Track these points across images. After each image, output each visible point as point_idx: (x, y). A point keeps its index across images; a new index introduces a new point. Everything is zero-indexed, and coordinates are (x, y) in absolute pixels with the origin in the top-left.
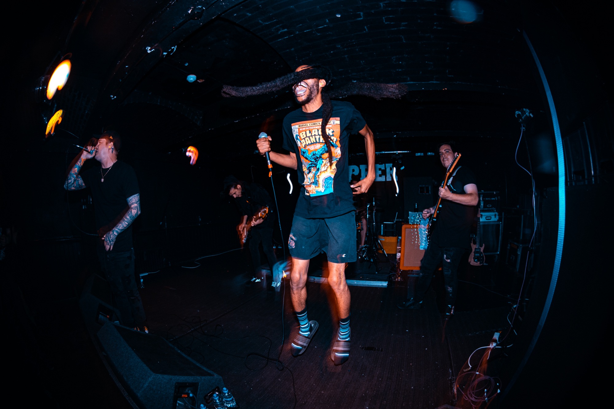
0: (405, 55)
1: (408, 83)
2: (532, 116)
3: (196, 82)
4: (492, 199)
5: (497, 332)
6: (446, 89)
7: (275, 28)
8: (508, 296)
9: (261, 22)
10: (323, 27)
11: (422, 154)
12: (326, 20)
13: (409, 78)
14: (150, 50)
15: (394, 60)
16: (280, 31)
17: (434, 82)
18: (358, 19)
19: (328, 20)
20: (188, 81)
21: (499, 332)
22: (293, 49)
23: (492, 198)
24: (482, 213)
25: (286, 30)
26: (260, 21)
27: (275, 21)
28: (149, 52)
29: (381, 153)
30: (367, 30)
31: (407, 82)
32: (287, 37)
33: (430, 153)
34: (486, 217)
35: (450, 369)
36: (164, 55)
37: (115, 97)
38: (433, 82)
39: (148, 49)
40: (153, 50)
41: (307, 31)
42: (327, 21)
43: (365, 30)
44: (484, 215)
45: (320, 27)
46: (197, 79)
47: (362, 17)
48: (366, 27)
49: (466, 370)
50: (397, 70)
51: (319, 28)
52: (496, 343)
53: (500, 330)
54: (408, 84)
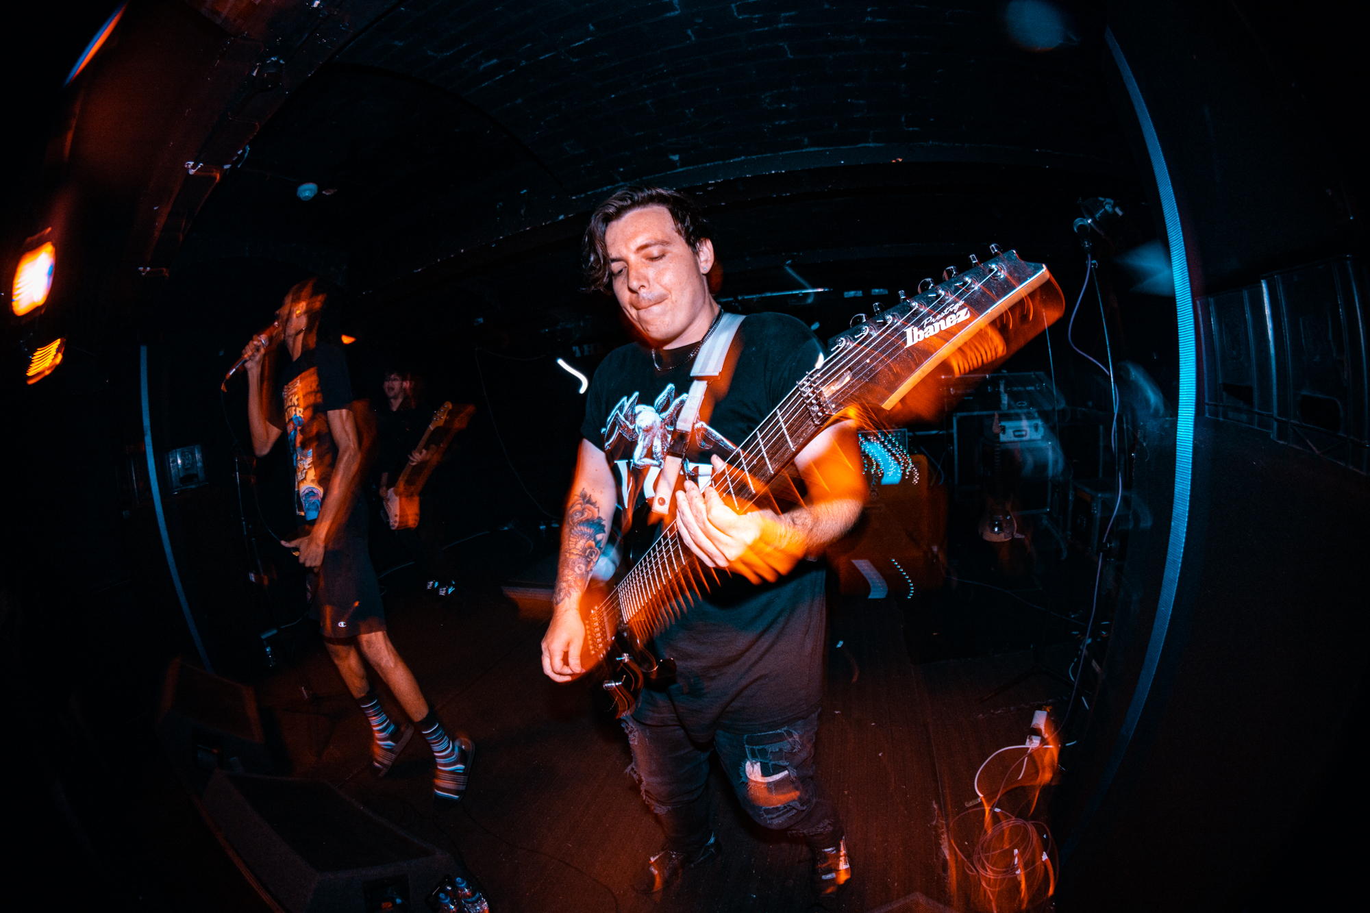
0: (793, 87)
1: (804, 150)
2: (1120, 213)
3: (318, 196)
4: (1027, 388)
5: (1040, 709)
6: (900, 160)
7: (467, 61)
8: (1073, 616)
9: (432, 53)
10: (583, 42)
11: (860, 293)
12: (589, 27)
13: (806, 140)
14: (193, 167)
15: (768, 101)
16: (483, 66)
17: (871, 145)
18: (668, 15)
19: (593, 25)
20: (299, 198)
21: (1045, 710)
22: (519, 101)
23: (1028, 386)
24: (1003, 424)
25: (494, 61)
26: (430, 53)
27: (464, 45)
28: (192, 172)
29: (763, 296)
30: (693, 39)
31: (802, 149)
32: (501, 76)
33: (877, 291)
34: (1014, 432)
35: (934, 802)
36: (227, 169)
37: (148, 269)
38: (867, 145)
39: (190, 166)
40: (199, 166)
41: (547, 56)
42: (592, 27)
43: (689, 38)
44: (1011, 428)
45: (575, 43)
46: (320, 189)
47: (677, 10)
48: (689, 32)
49: (971, 804)
50: (777, 123)
51: (574, 45)
52: (1039, 738)
53: (1047, 705)
54: (806, 152)
